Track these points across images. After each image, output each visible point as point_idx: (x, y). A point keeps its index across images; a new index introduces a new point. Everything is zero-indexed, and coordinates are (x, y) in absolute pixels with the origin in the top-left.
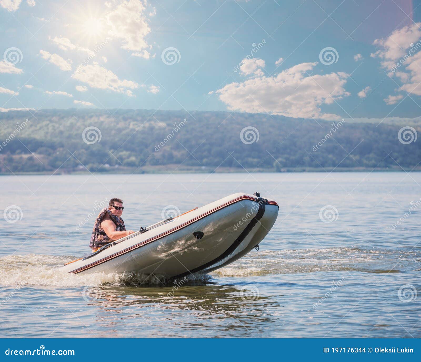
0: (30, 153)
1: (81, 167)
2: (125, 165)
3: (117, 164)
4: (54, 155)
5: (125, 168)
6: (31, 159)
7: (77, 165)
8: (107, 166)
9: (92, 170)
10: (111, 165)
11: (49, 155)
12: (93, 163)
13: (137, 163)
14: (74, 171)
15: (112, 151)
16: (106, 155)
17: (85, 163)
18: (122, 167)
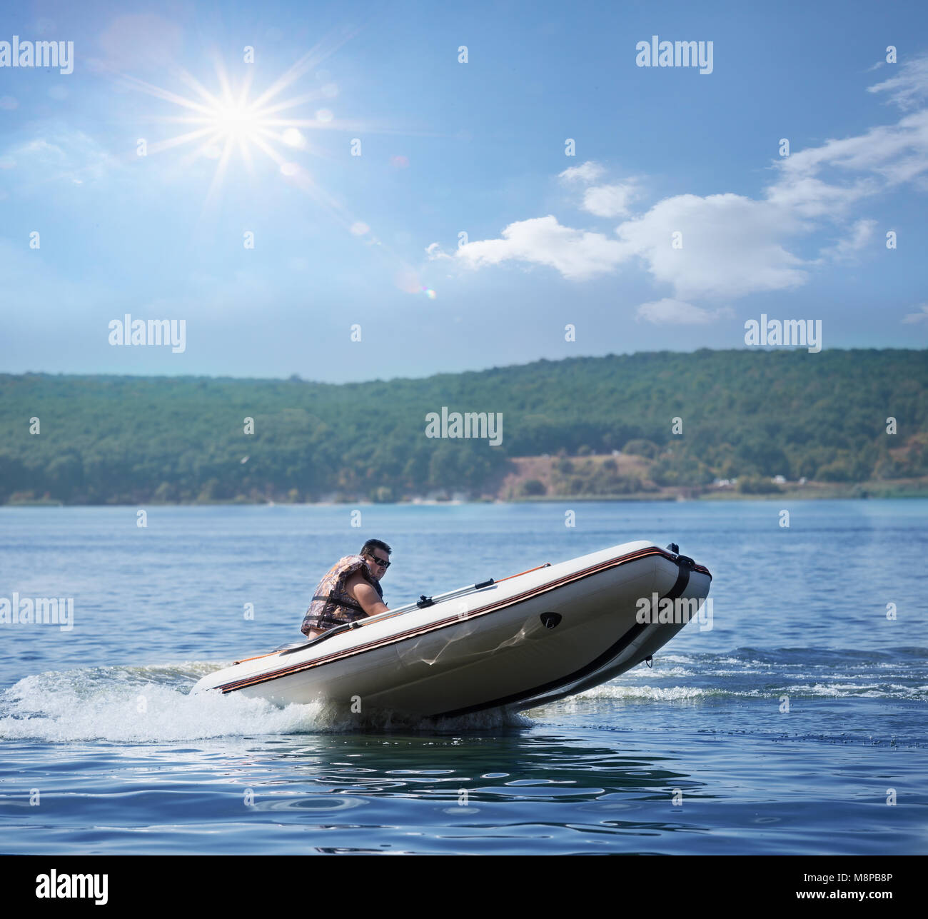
0: (609, 451)
1: (722, 483)
2: (820, 480)
3: (802, 475)
4: (663, 456)
5: (823, 485)
6: (611, 465)
7: (712, 478)
8: (780, 480)
9: (747, 490)
10: (789, 477)
11: (651, 456)
12: (749, 474)
13: (850, 474)
14: (706, 491)
15: (791, 446)
16: (777, 456)
17: (732, 474)
18: (814, 483)
